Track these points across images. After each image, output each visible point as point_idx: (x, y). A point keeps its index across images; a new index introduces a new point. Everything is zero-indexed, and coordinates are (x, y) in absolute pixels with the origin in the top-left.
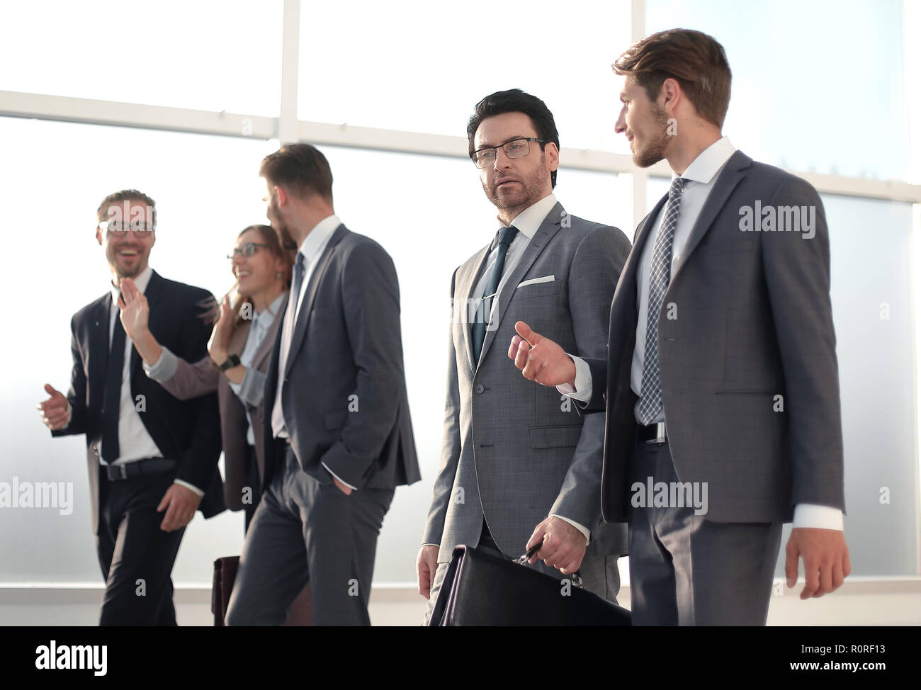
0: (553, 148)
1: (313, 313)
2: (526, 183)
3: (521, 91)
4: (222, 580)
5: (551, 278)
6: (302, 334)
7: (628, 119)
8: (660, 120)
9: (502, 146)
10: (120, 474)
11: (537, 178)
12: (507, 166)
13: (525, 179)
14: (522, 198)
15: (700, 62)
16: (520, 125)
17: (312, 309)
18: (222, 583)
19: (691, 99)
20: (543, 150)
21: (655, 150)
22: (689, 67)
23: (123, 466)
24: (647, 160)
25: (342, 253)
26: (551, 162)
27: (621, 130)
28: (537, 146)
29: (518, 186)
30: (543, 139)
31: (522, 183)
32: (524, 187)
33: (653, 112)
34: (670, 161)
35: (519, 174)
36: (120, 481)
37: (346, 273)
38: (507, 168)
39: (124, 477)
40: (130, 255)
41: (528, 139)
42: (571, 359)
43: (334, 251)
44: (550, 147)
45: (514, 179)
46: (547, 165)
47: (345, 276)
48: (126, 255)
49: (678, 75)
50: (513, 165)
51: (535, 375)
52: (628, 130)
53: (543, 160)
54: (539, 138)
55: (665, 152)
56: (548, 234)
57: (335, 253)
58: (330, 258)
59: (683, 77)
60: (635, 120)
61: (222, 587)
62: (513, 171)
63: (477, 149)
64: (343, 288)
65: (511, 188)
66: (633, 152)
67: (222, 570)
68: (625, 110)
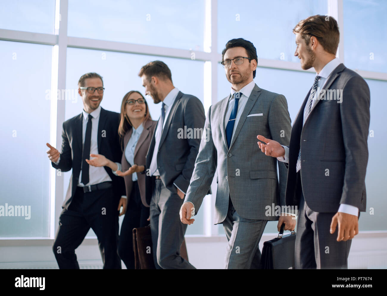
0: (254, 62)
1: (172, 125)
2: (242, 74)
3: (243, 39)
4: (137, 237)
5: (261, 114)
6: (166, 133)
7: (298, 52)
8: (310, 53)
9: (233, 60)
10: (88, 190)
11: (246, 73)
12: (235, 67)
13: (241, 73)
14: (240, 80)
15: (325, 30)
16: (242, 52)
17: (171, 123)
18: (137, 239)
19: (321, 44)
20: (250, 62)
21: (309, 64)
22: (320, 32)
23: (90, 187)
24: (307, 67)
25: (184, 102)
26: (253, 67)
27: (297, 55)
28: (248, 60)
29: (239, 76)
30: (250, 58)
31: (240, 75)
32: (241, 76)
33: (307, 49)
34: (315, 68)
35: (239, 71)
36: (88, 193)
37: (186, 109)
38: (235, 68)
39: (90, 191)
40: (96, 101)
41: (243, 58)
42: (283, 147)
43: (180, 101)
44: (253, 61)
45: (237, 72)
46: (251, 68)
47: (186, 111)
48: (94, 101)
49: (315, 35)
50: (237, 67)
51: (270, 154)
52: (299, 55)
53: (250, 66)
54: (249, 58)
55: (313, 65)
56: (256, 96)
57: (180, 102)
58: (178, 104)
59: (318, 36)
60: (301, 52)
61: (137, 240)
62: (237, 70)
63: (224, 60)
64: (185, 115)
65: (236, 76)
66: (301, 64)
67: (136, 233)
68: (298, 47)
